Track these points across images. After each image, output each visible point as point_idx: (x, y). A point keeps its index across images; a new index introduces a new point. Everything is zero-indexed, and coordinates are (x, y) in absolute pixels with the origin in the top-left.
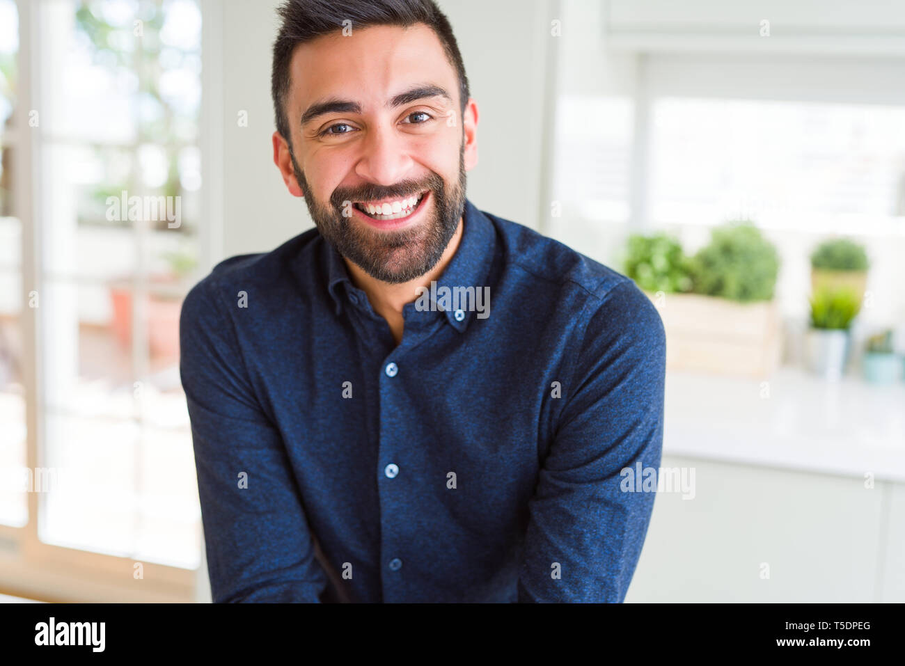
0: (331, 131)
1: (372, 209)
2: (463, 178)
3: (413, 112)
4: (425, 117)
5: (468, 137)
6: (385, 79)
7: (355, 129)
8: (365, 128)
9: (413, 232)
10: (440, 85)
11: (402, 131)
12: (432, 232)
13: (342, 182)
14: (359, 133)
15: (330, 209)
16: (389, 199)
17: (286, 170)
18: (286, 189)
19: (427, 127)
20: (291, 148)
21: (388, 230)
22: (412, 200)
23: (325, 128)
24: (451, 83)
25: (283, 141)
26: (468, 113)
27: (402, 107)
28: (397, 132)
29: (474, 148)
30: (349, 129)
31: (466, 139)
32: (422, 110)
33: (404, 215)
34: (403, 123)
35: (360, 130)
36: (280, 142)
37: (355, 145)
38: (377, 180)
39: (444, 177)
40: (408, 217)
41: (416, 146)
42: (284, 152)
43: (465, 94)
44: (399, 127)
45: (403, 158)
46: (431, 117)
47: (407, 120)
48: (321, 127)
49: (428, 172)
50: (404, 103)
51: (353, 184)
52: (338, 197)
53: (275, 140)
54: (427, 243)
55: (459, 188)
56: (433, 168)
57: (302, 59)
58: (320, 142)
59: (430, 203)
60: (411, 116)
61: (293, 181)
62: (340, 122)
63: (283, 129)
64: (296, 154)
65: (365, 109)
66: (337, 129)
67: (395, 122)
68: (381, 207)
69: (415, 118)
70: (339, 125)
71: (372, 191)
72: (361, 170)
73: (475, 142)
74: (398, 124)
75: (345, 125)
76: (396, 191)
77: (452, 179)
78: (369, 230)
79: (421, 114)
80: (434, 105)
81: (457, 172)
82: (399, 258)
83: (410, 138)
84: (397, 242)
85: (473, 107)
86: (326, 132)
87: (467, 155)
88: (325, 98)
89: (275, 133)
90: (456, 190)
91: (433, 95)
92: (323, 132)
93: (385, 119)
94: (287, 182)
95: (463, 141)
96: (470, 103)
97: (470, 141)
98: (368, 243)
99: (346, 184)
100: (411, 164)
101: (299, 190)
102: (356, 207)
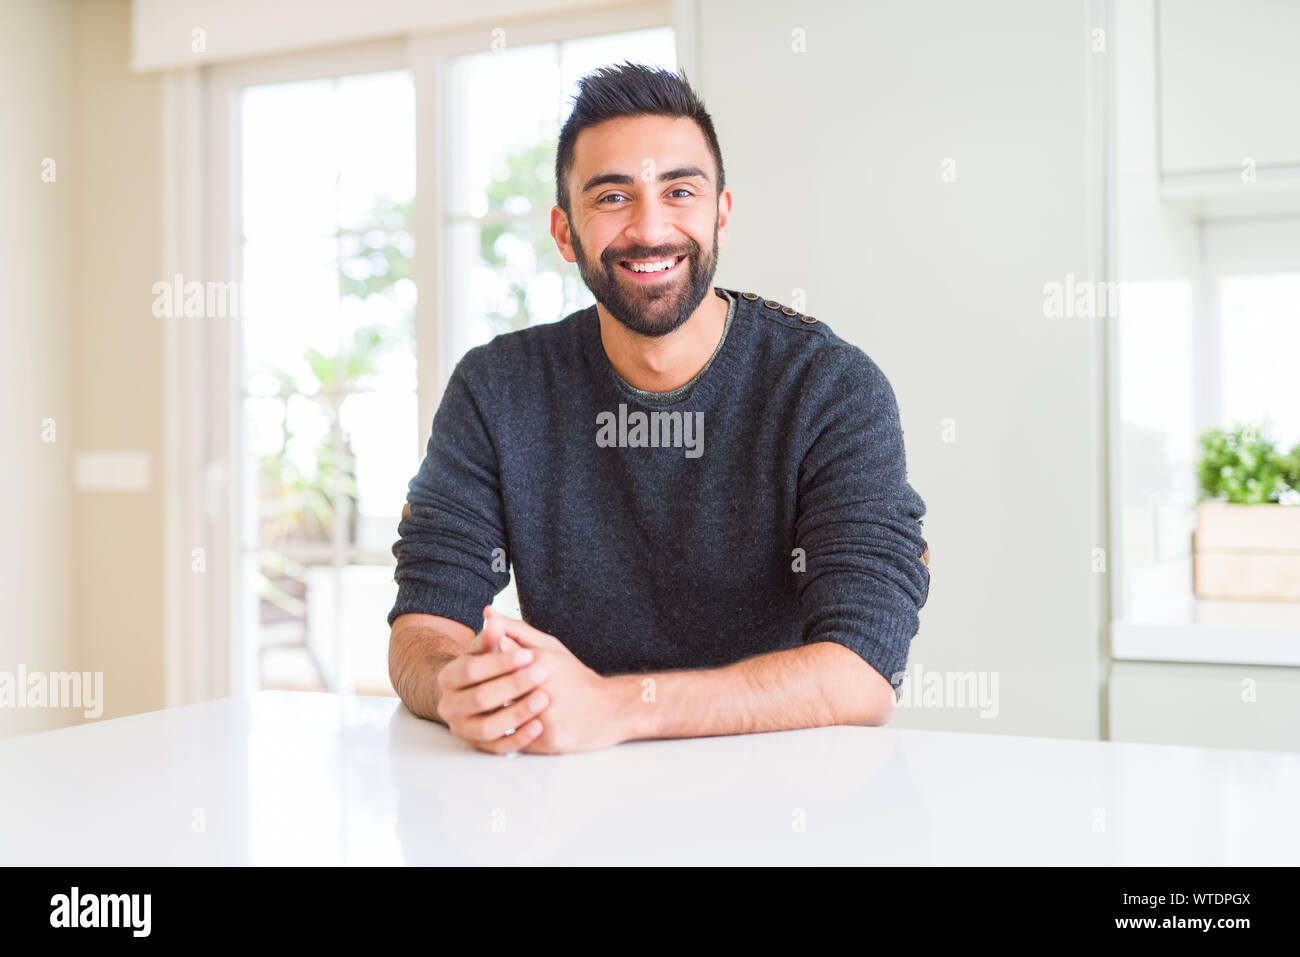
0: (606, 199)
1: (637, 267)
2: (715, 249)
3: (676, 188)
4: (686, 194)
5: (722, 219)
7: (627, 199)
8: (635, 199)
9: (669, 286)
10: (700, 167)
11: (666, 203)
13: (613, 242)
14: (630, 203)
15: (600, 266)
16: (652, 259)
17: (562, 240)
18: (560, 257)
19: (686, 201)
20: (569, 217)
21: (648, 282)
22: (671, 261)
23: (602, 197)
24: (709, 168)
25: (563, 214)
26: (723, 200)
27: (668, 183)
28: (662, 203)
29: (726, 231)
30: (621, 199)
31: (720, 221)
32: (683, 187)
34: (667, 196)
35: (631, 200)
36: (559, 214)
37: (626, 214)
38: (644, 242)
39: (701, 244)
40: (666, 274)
41: (678, 216)
42: (562, 223)
44: (663, 199)
45: (665, 224)
46: (691, 194)
47: (671, 195)
48: (599, 195)
49: (686, 238)
50: (669, 180)
51: (622, 244)
52: (608, 256)
53: (555, 214)
54: (680, 298)
55: (712, 256)
56: (692, 236)
57: (584, 142)
58: (597, 209)
59: (685, 263)
60: (673, 192)
61: (567, 247)
62: (615, 192)
63: (563, 201)
65: (637, 182)
66: (612, 198)
67: (661, 195)
68: (645, 265)
69: (677, 193)
70: (615, 195)
71: (639, 251)
72: (631, 233)
73: (726, 226)
74: (663, 197)
75: (618, 195)
76: (660, 251)
77: (707, 247)
78: (633, 284)
79: (682, 190)
80: (693, 183)
82: (658, 307)
83: (672, 208)
84: (654, 294)
85: (728, 196)
86: (603, 200)
87: (721, 233)
88: (605, 171)
89: (555, 207)
90: (708, 259)
91: (694, 175)
92: (600, 201)
93: (652, 191)
94: (561, 249)
96: (725, 191)
97: (723, 225)
98: (631, 294)
99: (616, 245)
100: (672, 230)
101: (573, 255)
102: (624, 265)
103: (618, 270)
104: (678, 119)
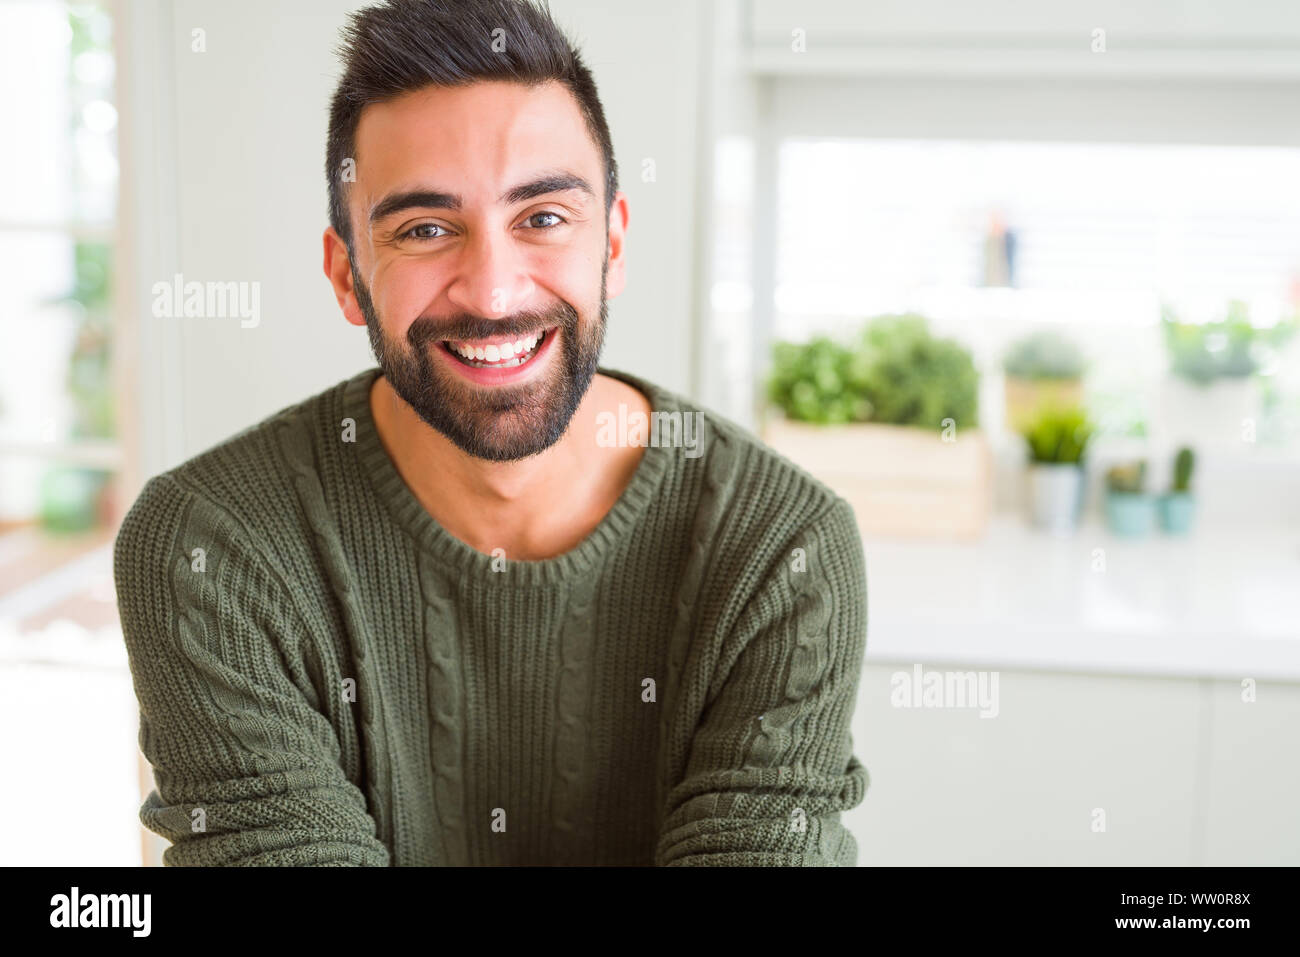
0: (414, 234)
1: (469, 352)
2: (603, 315)
3: (536, 211)
4: (554, 220)
5: (614, 247)
6: (500, 162)
7: (450, 233)
8: (464, 233)
9: (528, 391)
10: (578, 172)
11: (519, 239)
12: (555, 390)
13: (426, 309)
14: (455, 239)
15: (407, 349)
16: (496, 339)
17: (342, 283)
18: (339, 313)
19: (558, 234)
20: (351, 254)
21: (492, 385)
22: (529, 342)
23: (406, 229)
24: (593, 172)
25: (340, 243)
26: (615, 213)
27: (521, 205)
28: (512, 241)
29: (621, 265)
30: (440, 232)
31: (611, 252)
32: (551, 209)
33: (516, 362)
34: (521, 227)
35: (457, 235)
36: (335, 243)
37: (448, 256)
38: (479, 310)
39: (580, 309)
40: (522, 367)
41: (541, 262)
42: (340, 257)
43: (612, 185)
44: (515, 232)
45: (521, 278)
46: (563, 220)
47: (528, 223)
48: (400, 227)
49: (556, 300)
50: (524, 198)
51: (443, 313)
52: (420, 331)
53: (328, 240)
54: (548, 405)
55: (598, 327)
56: (564, 296)
57: (374, 124)
58: (397, 248)
60: (533, 218)
61: (350, 299)
62: (429, 221)
63: (341, 225)
64: (360, 264)
65: (467, 203)
66: (423, 232)
67: (509, 226)
68: (484, 349)
69: (538, 220)
70: (428, 226)
71: (475, 326)
72: (457, 294)
73: (622, 255)
74: (514, 228)
75: (435, 226)
76: (506, 327)
77: (590, 314)
78: (462, 385)
79: (548, 215)
80: (568, 201)
81: (598, 303)
82: (508, 425)
83: (532, 249)
84: (503, 404)
85: (623, 205)
86: (407, 235)
87: (613, 271)
88: (406, 186)
89: (327, 230)
90: (594, 330)
91: (569, 188)
92: (403, 235)
93: (496, 222)
94: (342, 301)
95: (607, 254)
96: (619, 198)
97: (615, 254)
98: (460, 403)
99: (432, 314)
100: (531, 289)
101: (359, 315)
102: (446, 347)
103: (437, 355)
104: (538, 87)
